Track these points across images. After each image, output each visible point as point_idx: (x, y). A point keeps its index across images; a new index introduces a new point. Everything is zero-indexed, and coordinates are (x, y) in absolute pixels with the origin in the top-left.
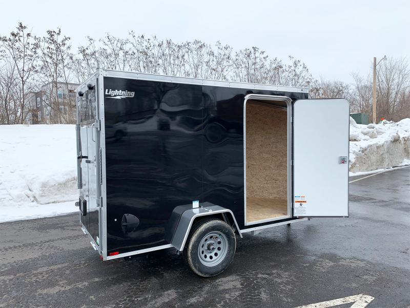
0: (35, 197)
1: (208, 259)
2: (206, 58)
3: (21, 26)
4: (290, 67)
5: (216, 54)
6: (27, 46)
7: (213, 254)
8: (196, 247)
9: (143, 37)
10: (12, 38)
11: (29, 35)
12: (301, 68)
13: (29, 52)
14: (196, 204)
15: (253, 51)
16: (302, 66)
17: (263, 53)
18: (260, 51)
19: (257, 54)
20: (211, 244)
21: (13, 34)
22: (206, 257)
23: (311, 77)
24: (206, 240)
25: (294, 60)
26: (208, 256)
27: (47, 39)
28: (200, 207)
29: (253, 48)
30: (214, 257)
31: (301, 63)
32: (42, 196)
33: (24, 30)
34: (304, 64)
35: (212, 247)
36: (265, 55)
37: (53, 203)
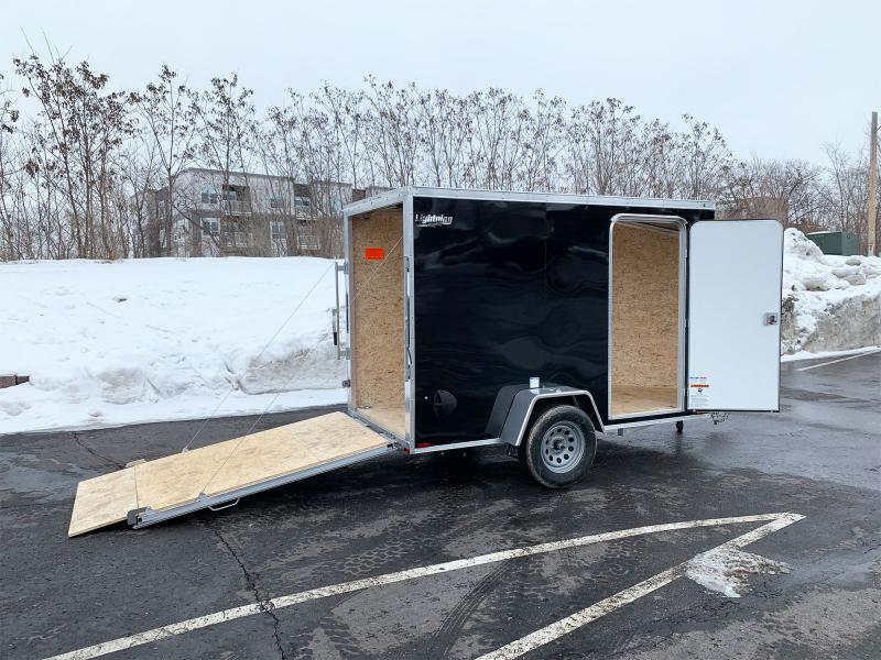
0: (238, 382)
1: (554, 462)
2: (513, 124)
3: (167, 72)
4: (686, 137)
5: (533, 114)
6: (178, 110)
7: (561, 456)
8: (538, 441)
9: (390, 85)
10: (150, 94)
11: (182, 88)
12: (710, 139)
13: (181, 122)
14: (535, 382)
15: (607, 106)
16: (713, 134)
17: (628, 109)
18: (622, 106)
19: (618, 113)
20: (560, 441)
21: (151, 88)
22: (551, 458)
23: (730, 158)
24: (552, 434)
25: (694, 123)
26: (555, 458)
27: (212, 95)
28: (541, 387)
29: (608, 100)
30: (564, 461)
31: (710, 128)
32: (251, 381)
33: (172, 79)
34: (716, 131)
35: (560, 445)
36: (633, 114)
37: (269, 392)
